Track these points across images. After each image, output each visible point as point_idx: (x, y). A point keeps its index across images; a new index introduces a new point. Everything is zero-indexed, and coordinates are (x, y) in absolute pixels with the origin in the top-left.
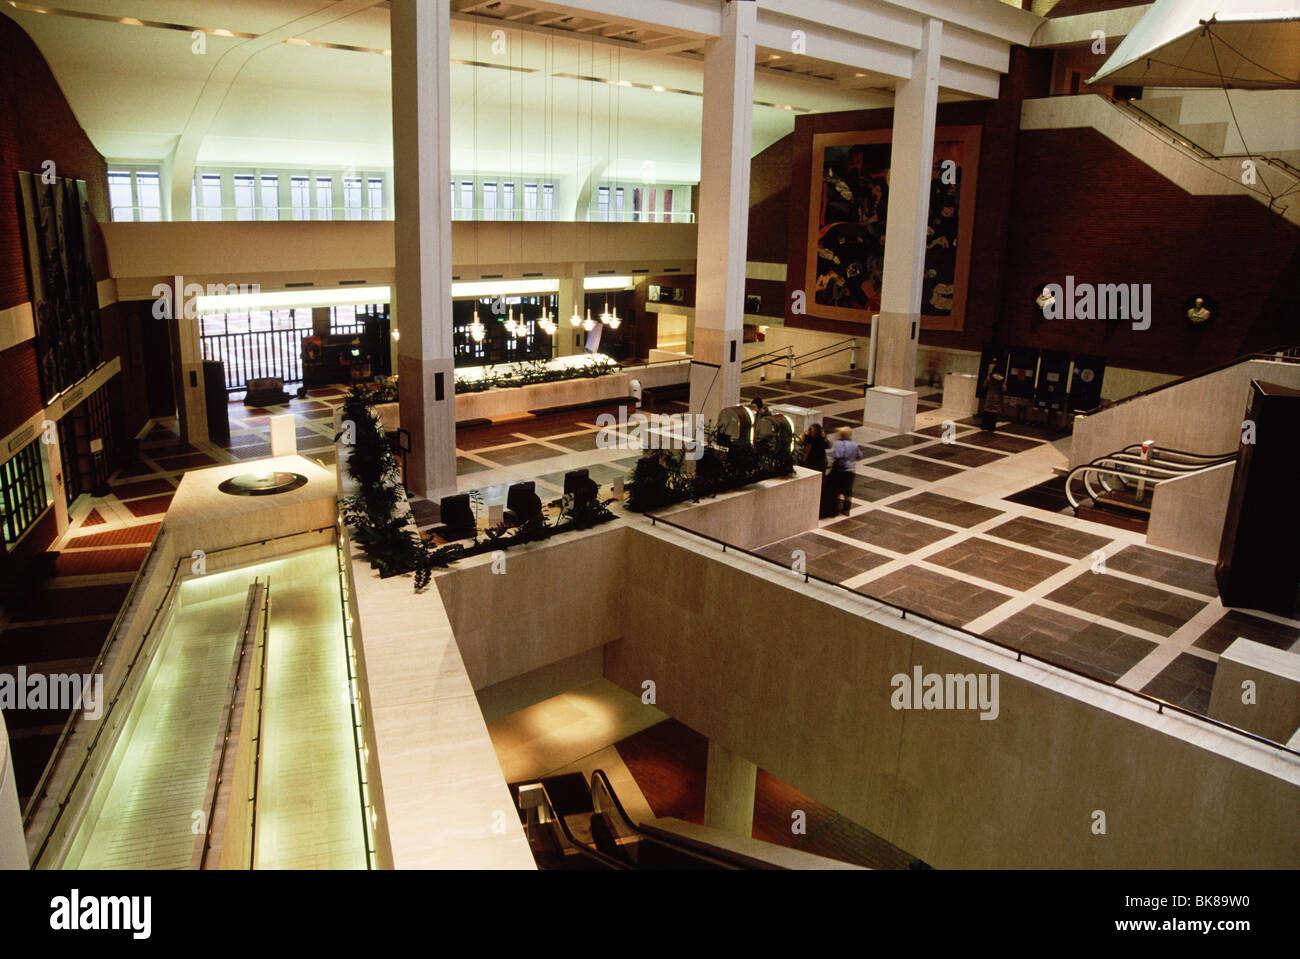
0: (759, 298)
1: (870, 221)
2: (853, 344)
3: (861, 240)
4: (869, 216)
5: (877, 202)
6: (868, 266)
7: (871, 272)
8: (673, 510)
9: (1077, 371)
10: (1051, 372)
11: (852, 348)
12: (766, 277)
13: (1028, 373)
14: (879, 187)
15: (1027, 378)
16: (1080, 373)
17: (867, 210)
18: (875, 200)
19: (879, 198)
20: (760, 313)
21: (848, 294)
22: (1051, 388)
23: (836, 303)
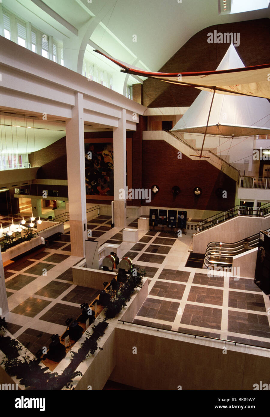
0: (58, 191)
1: (98, 167)
2: (98, 207)
3: (95, 173)
4: (97, 166)
5: (100, 161)
6: (99, 182)
7: (100, 183)
8: (121, 314)
9: (179, 216)
10: (171, 216)
11: (98, 209)
12: (59, 184)
13: (165, 217)
14: (100, 157)
15: (164, 219)
16: (180, 216)
17: (97, 164)
18: (99, 160)
19: (100, 160)
20: (58, 197)
21: (93, 191)
22: (172, 221)
23: (89, 194)
